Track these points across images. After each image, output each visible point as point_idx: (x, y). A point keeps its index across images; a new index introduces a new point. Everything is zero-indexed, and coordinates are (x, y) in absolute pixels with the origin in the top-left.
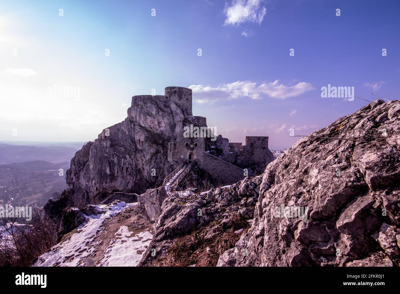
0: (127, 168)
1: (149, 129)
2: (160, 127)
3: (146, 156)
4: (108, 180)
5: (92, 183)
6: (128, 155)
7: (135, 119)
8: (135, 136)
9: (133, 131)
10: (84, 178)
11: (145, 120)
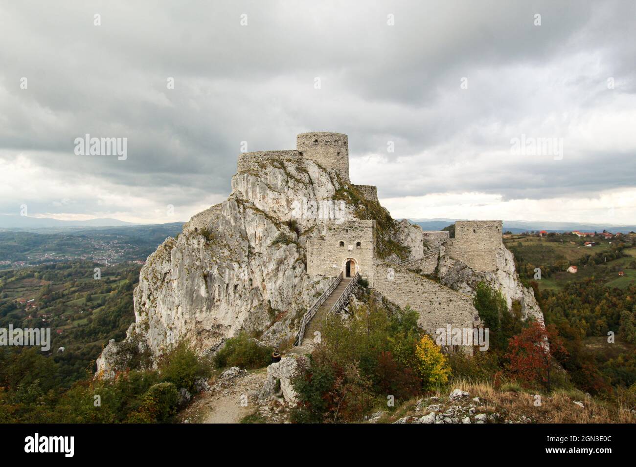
0: (236, 287)
1: (272, 214)
2: (290, 209)
3: (267, 265)
4: (204, 307)
5: (177, 313)
6: (235, 263)
7: (245, 196)
8: (247, 228)
9: (242, 219)
10: (163, 303)
11: (264, 198)
